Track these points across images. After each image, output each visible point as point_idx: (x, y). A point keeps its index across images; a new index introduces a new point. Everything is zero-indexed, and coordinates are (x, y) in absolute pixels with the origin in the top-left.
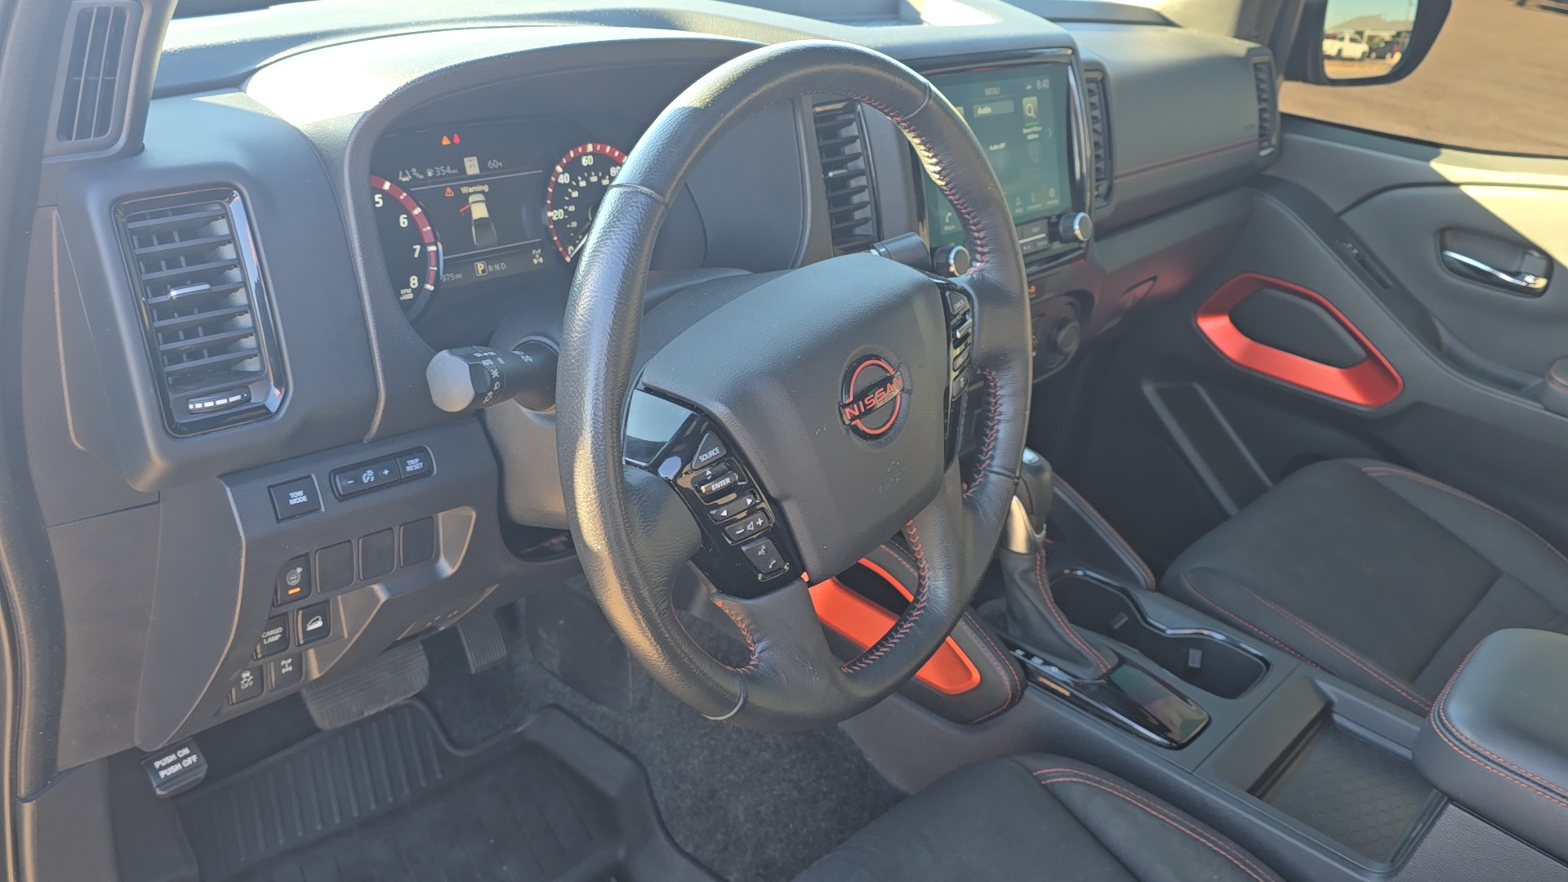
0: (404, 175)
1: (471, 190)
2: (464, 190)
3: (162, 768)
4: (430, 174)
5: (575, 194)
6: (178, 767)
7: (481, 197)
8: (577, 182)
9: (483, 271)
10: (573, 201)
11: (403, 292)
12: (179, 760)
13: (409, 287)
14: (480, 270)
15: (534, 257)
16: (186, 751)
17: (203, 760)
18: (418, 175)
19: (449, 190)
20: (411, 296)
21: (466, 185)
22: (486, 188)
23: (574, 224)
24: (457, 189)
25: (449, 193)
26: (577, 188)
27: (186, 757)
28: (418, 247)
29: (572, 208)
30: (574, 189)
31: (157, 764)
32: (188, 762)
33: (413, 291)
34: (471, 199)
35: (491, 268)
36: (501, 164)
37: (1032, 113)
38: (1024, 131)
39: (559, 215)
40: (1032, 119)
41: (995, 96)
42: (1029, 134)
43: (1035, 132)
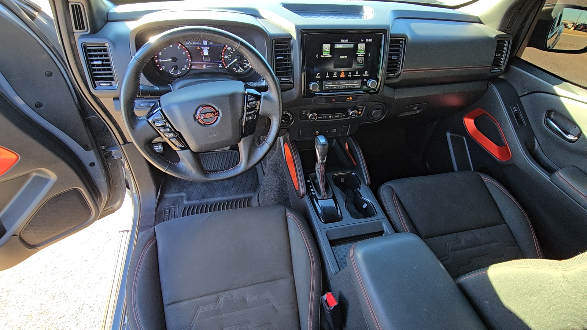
0: (187, 43)
1: (204, 48)
2: (202, 48)
3: (155, 147)
4: (194, 43)
5: (232, 52)
7: (207, 50)
8: (233, 50)
9: (205, 67)
10: (231, 54)
11: (182, 68)
12: (158, 147)
13: (184, 67)
14: (204, 66)
15: (220, 65)
16: (160, 146)
17: (162, 148)
18: (191, 43)
19: (198, 47)
20: (184, 70)
21: (203, 47)
22: (208, 48)
23: (230, 60)
24: (200, 48)
25: (198, 48)
26: (233, 51)
27: (160, 147)
28: (187, 59)
29: (230, 56)
30: (232, 51)
32: (160, 148)
33: (185, 69)
34: (204, 50)
35: (207, 66)
36: (213, 43)
37: (362, 49)
38: (357, 53)
39: (226, 57)
40: (361, 50)
41: (345, 42)
42: (359, 54)
43: (362, 54)
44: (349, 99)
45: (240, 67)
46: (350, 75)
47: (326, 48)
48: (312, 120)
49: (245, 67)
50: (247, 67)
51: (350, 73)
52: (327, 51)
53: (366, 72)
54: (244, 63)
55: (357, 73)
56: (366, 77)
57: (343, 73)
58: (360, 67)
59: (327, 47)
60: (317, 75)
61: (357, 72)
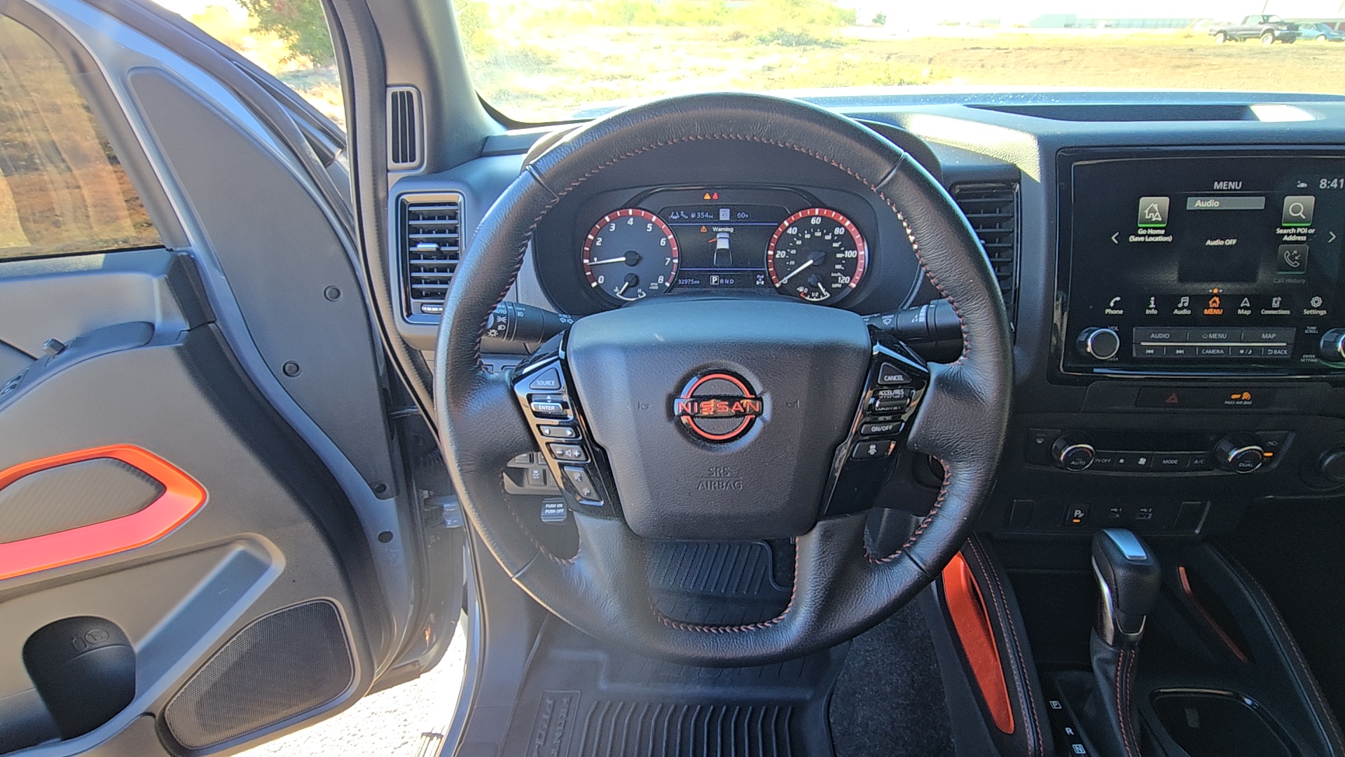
0: (675, 215)
1: (720, 230)
2: (715, 229)
3: (548, 508)
4: (693, 216)
5: (799, 242)
6: (554, 511)
7: (727, 235)
8: (803, 235)
9: (716, 282)
10: (795, 247)
11: (652, 284)
12: (556, 508)
13: (657, 282)
14: (714, 281)
15: (758, 279)
16: (561, 505)
17: (565, 513)
18: (684, 216)
19: (704, 228)
20: (657, 288)
21: (716, 226)
22: (732, 230)
23: (793, 263)
24: (709, 228)
25: (704, 229)
26: (802, 238)
27: (559, 508)
28: (669, 259)
29: (793, 252)
30: (799, 239)
31: (547, 506)
32: (559, 511)
33: (659, 284)
34: (718, 236)
35: (722, 281)
36: (747, 216)
37: (1300, 214)
38: (1279, 231)
39: (781, 254)
40: (1299, 220)
41: (1231, 190)
42: (1288, 235)
43: (1300, 234)
44: (1240, 399)
45: (820, 285)
46: (1245, 308)
47: (1152, 211)
48: (1073, 467)
49: (834, 286)
50: (840, 286)
51: (1246, 302)
52: (1156, 222)
53: (1316, 301)
54: (833, 275)
55: (1276, 302)
56: (1315, 320)
57: (1215, 302)
58: (1289, 281)
59: (1156, 207)
60: (1112, 304)
61: (1274, 299)
